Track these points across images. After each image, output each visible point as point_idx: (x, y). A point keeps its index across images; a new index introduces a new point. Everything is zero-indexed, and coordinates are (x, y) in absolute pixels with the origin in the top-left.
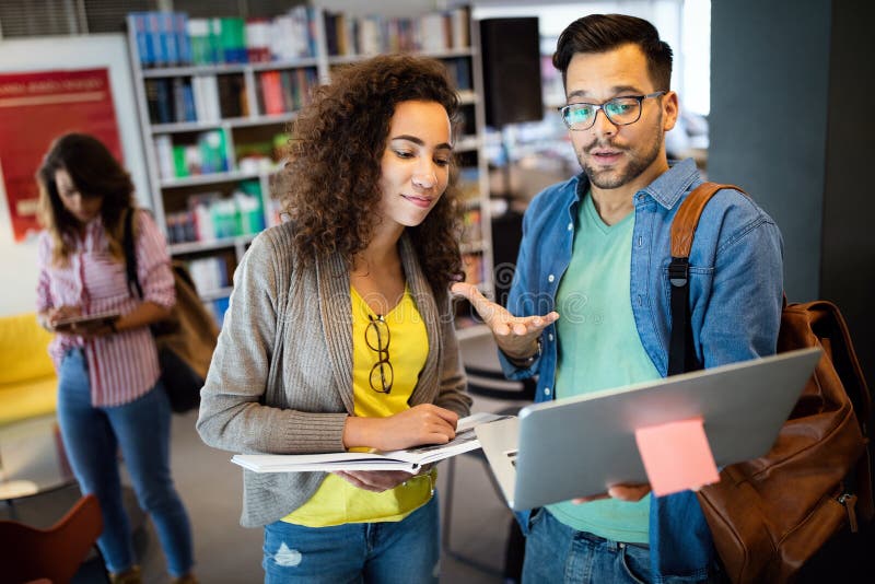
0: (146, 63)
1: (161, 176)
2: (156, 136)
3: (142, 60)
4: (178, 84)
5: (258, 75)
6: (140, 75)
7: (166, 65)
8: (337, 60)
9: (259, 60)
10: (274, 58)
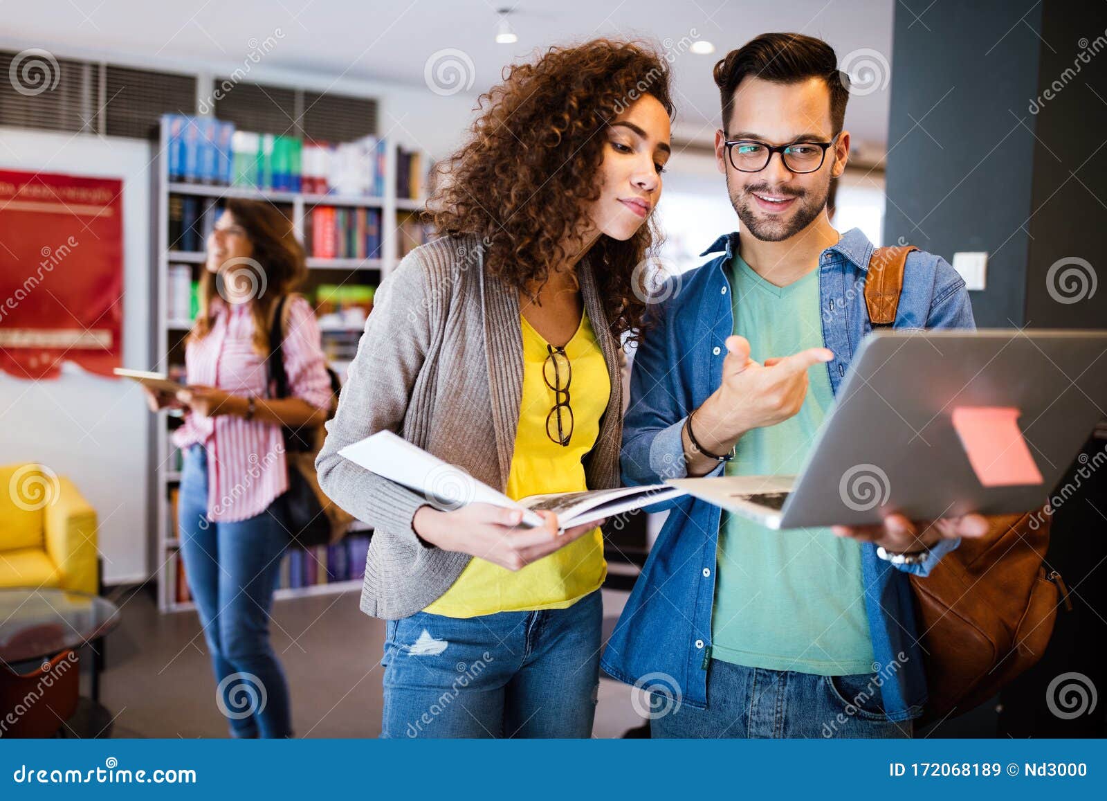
0: (175, 174)
1: (171, 315)
2: (172, 264)
3: (171, 170)
4: (211, 206)
5: (309, 208)
6: (165, 188)
7: (199, 181)
8: (407, 204)
9: (313, 191)
10: (330, 191)
